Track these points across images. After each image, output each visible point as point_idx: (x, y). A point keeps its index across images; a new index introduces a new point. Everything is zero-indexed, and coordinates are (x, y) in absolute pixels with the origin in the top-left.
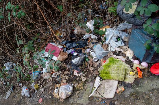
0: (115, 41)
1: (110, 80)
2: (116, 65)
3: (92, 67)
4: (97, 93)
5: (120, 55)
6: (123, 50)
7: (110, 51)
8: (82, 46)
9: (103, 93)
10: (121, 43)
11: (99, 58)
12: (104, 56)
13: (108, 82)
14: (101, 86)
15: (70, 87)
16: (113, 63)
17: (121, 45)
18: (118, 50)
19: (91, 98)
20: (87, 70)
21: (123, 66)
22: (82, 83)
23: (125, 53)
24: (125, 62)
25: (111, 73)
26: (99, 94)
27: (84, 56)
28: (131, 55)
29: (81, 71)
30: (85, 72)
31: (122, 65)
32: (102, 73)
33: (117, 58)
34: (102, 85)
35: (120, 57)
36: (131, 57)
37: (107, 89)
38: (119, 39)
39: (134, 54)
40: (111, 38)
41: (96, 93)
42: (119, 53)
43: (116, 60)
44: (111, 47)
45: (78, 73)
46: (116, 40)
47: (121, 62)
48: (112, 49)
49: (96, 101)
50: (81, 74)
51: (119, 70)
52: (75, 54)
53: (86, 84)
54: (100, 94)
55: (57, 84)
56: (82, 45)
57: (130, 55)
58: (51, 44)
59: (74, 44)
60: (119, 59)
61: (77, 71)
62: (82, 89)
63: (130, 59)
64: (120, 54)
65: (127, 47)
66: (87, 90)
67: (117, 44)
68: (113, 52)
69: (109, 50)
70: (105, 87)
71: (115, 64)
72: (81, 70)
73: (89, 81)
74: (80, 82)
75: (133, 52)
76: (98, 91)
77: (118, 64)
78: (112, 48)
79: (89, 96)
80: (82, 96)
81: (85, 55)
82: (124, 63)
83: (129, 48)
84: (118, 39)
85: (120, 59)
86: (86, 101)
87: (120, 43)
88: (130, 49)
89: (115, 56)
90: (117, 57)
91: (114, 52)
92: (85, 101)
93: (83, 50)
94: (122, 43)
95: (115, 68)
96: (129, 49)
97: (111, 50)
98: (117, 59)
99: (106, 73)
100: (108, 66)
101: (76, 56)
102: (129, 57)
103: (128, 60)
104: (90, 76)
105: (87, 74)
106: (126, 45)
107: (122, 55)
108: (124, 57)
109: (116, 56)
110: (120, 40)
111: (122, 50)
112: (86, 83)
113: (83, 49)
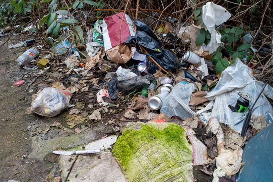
0: (230, 106)
1: (120, 165)
2: (165, 151)
3: (133, 112)
4: (73, 162)
5: (204, 143)
6: (225, 138)
7: (198, 115)
8: (165, 65)
9: (76, 176)
10: (239, 121)
11: (165, 109)
12: (177, 115)
13: (112, 166)
14: (96, 158)
15: (59, 102)
16: (168, 140)
17: (232, 126)
18: (214, 127)
19: (52, 159)
20: (121, 110)
21: (176, 171)
22: (84, 119)
23: (222, 150)
24: (194, 167)
25: (138, 154)
26: (69, 168)
27: (148, 82)
28: (227, 167)
29: (113, 100)
30: (116, 108)
31: (179, 164)
32: (124, 135)
33: (189, 142)
34: (99, 158)
35: (199, 146)
36: (222, 174)
37: (92, 177)
38: (241, 107)
39: (237, 174)
40: (228, 92)
41: (70, 160)
42: (207, 137)
43: (180, 141)
44: (210, 111)
45: (104, 98)
46: (234, 106)
47: (185, 158)
48: (206, 116)
49: (49, 172)
50: (105, 104)
51: (157, 169)
52: (141, 68)
53: (86, 126)
54: (70, 170)
55: (64, 83)
56: (166, 60)
57: (226, 163)
58: (124, 17)
59: (152, 43)
60: (190, 147)
61: (108, 94)
62: (71, 127)
63: (214, 174)
64: (208, 142)
65: (241, 143)
66: (72, 137)
67: (228, 117)
68: (200, 123)
69: (199, 112)
70: (95, 169)
71: (167, 145)
72: (115, 99)
73: (96, 129)
74: (85, 113)
75: (242, 167)
76: (78, 160)
77: (174, 154)
78: (209, 114)
79: (57, 149)
80: (52, 138)
81: (151, 82)
82: (190, 166)
83: (243, 147)
84: (242, 105)
85: (193, 148)
86: (42, 153)
87: (235, 120)
88: (241, 154)
89: (191, 132)
90: (194, 139)
91: (203, 126)
92: (41, 150)
93: (158, 72)
94: (242, 124)
95: (156, 155)
96: (241, 152)
97: (201, 117)
98: (187, 144)
99: (130, 144)
100: (152, 136)
101: (140, 72)
102: (219, 168)
103: (206, 172)
104: (110, 122)
105: (111, 115)
106: (243, 134)
107: (208, 148)
108: (209, 157)
109: (196, 135)
110: (242, 111)
111: (220, 138)
112: (89, 125)
113: (162, 71)
